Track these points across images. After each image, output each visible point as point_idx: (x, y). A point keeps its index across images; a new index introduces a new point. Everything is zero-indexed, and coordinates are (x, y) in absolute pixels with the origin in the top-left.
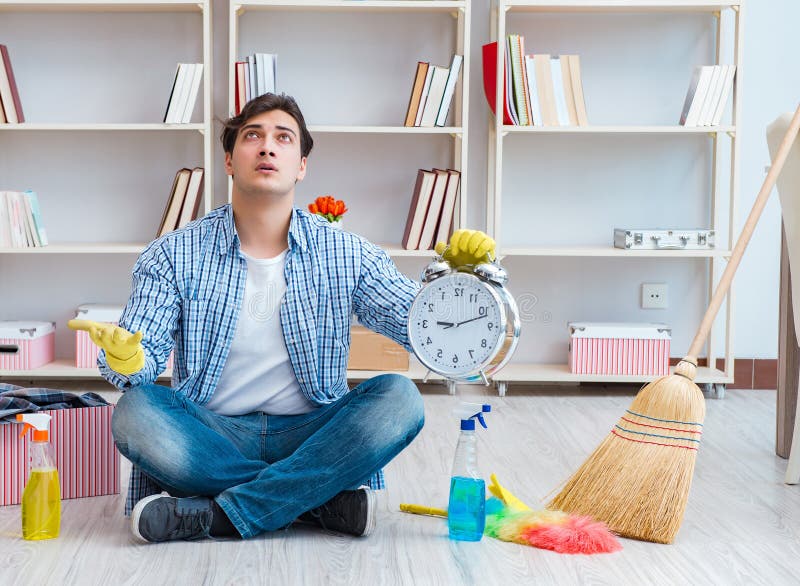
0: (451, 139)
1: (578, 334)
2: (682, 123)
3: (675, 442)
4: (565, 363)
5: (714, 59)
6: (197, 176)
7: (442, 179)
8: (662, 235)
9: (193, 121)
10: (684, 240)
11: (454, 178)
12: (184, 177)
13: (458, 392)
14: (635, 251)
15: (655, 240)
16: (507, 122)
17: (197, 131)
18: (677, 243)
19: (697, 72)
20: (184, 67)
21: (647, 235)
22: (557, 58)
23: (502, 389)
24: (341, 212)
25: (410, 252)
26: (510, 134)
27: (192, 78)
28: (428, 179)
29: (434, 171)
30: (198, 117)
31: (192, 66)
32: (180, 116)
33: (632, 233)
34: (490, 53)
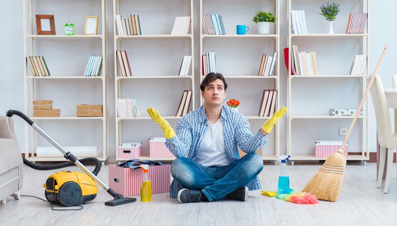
0: (275, 79)
1: (317, 144)
2: (350, 74)
3: (337, 172)
4: (314, 155)
5: (361, 53)
6: (190, 93)
7: (271, 93)
8: (345, 111)
9: (188, 75)
10: (352, 113)
11: (275, 92)
12: (185, 93)
13: (278, 164)
14: (336, 116)
15: (342, 112)
16: (292, 74)
17: (190, 78)
18: (350, 114)
19: (355, 57)
20: (185, 57)
21: (339, 111)
22: (308, 53)
23: (293, 163)
24: (238, 104)
25: (261, 117)
26: (293, 78)
27: (188, 61)
28: (267, 93)
29: (269, 90)
30: (190, 73)
31: (188, 57)
32: (184, 73)
33: (335, 110)
34: (286, 51)
